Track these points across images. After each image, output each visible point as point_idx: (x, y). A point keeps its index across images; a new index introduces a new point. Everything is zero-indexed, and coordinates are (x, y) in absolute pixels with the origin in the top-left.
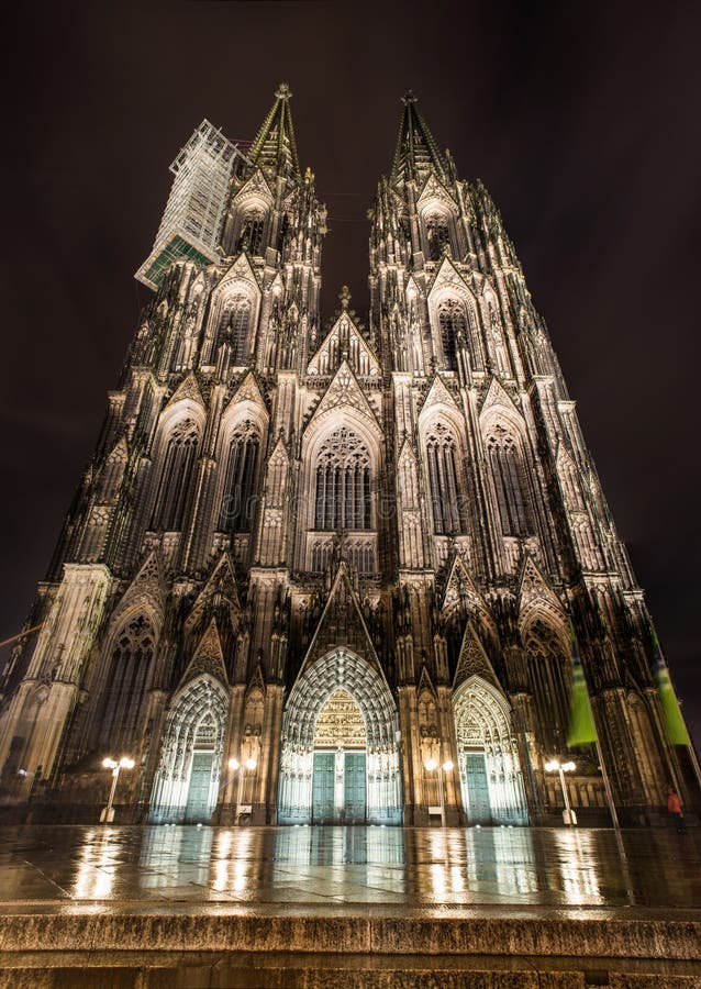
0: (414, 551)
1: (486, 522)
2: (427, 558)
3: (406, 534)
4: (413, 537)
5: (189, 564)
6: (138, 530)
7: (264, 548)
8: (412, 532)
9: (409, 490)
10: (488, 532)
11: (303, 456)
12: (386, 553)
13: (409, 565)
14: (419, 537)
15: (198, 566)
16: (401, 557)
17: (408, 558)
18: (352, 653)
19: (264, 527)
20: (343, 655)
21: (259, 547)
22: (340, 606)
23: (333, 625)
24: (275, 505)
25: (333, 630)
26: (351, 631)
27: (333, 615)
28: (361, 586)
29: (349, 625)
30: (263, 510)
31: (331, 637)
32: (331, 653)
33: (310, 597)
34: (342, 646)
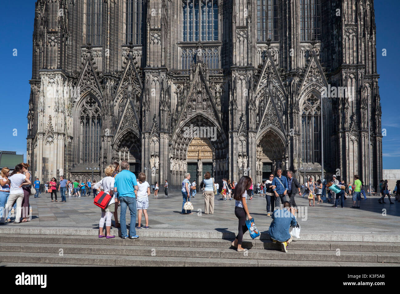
0: (242, 55)
1: (290, 34)
2: (250, 59)
3: (238, 44)
4: (242, 46)
5: (110, 67)
6: (76, 47)
7: (152, 57)
8: (241, 43)
10: (290, 40)
13: (238, 65)
14: (246, 46)
15: (115, 69)
16: (234, 59)
17: (238, 60)
18: (205, 114)
19: (150, 43)
20: (201, 116)
21: (148, 56)
22: (198, 89)
23: (194, 100)
24: (156, 27)
25: (194, 103)
26: (205, 103)
27: (194, 95)
28: (210, 78)
29: (203, 100)
30: (149, 31)
31: (194, 106)
32: (193, 115)
33: (181, 85)
34: (200, 111)
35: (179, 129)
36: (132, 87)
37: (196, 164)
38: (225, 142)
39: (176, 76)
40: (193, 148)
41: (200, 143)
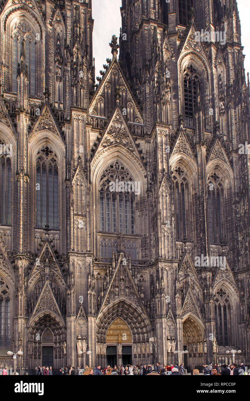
0: (167, 249)
3: (163, 238)
4: (167, 241)
8: (166, 237)
12: (146, 249)
13: (164, 257)
14: (170, 241)
17: (163, 252)
18: (128, 302)
19: (74, 228)
20: (123, 302)
21: (72, 240)
22: (121, 277)
23: (117, 287)
24: (80, 213)
25: (117, 289)
26: (127, 290)
27: (117, 282)
28: (133, 267)
29: (126, 287)
30: (72, 216)
31: (116, 293)
32: (117, 301)
33: (102, 272)
34: (122, 298)
36: (50, 270)
37: (115, 347)
39: (98, 262)
40: (111, 332)
41: (119, 327)
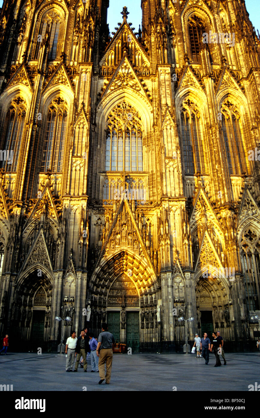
0: (173, 185)
2: (181, 190)
3: (168, 174)
7: (72, 185)
8: (172, 173)
9: (170, 145)
11: (97, 122)
12: (153, 187)
13: (169, 195)
17: (168, 190)
19: (71, 170)
20: (125, 252)
22: (123, 221)
23: (118, 234)
24: (79, 155)
25: (118, 237)
26: (130, 237)
27: (118, 228)
29: (128, 234)
30: (70, 158)
31: (117, 241)
32: (117, 251)
34: (124, 248)
35: (99, 267)
38: (155, 285)
39: (98, 206)
40: (114, 292)
41: (123, 286)
